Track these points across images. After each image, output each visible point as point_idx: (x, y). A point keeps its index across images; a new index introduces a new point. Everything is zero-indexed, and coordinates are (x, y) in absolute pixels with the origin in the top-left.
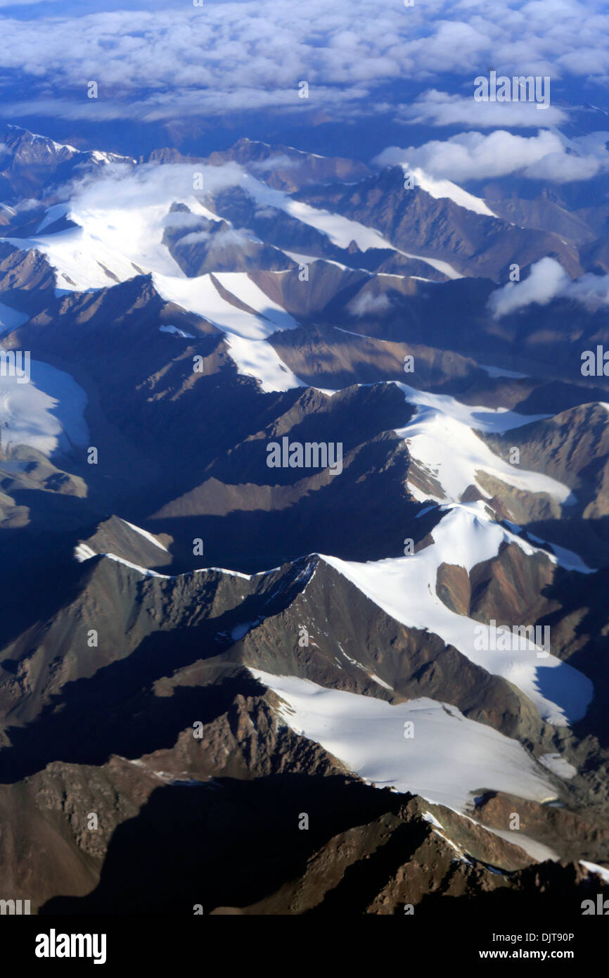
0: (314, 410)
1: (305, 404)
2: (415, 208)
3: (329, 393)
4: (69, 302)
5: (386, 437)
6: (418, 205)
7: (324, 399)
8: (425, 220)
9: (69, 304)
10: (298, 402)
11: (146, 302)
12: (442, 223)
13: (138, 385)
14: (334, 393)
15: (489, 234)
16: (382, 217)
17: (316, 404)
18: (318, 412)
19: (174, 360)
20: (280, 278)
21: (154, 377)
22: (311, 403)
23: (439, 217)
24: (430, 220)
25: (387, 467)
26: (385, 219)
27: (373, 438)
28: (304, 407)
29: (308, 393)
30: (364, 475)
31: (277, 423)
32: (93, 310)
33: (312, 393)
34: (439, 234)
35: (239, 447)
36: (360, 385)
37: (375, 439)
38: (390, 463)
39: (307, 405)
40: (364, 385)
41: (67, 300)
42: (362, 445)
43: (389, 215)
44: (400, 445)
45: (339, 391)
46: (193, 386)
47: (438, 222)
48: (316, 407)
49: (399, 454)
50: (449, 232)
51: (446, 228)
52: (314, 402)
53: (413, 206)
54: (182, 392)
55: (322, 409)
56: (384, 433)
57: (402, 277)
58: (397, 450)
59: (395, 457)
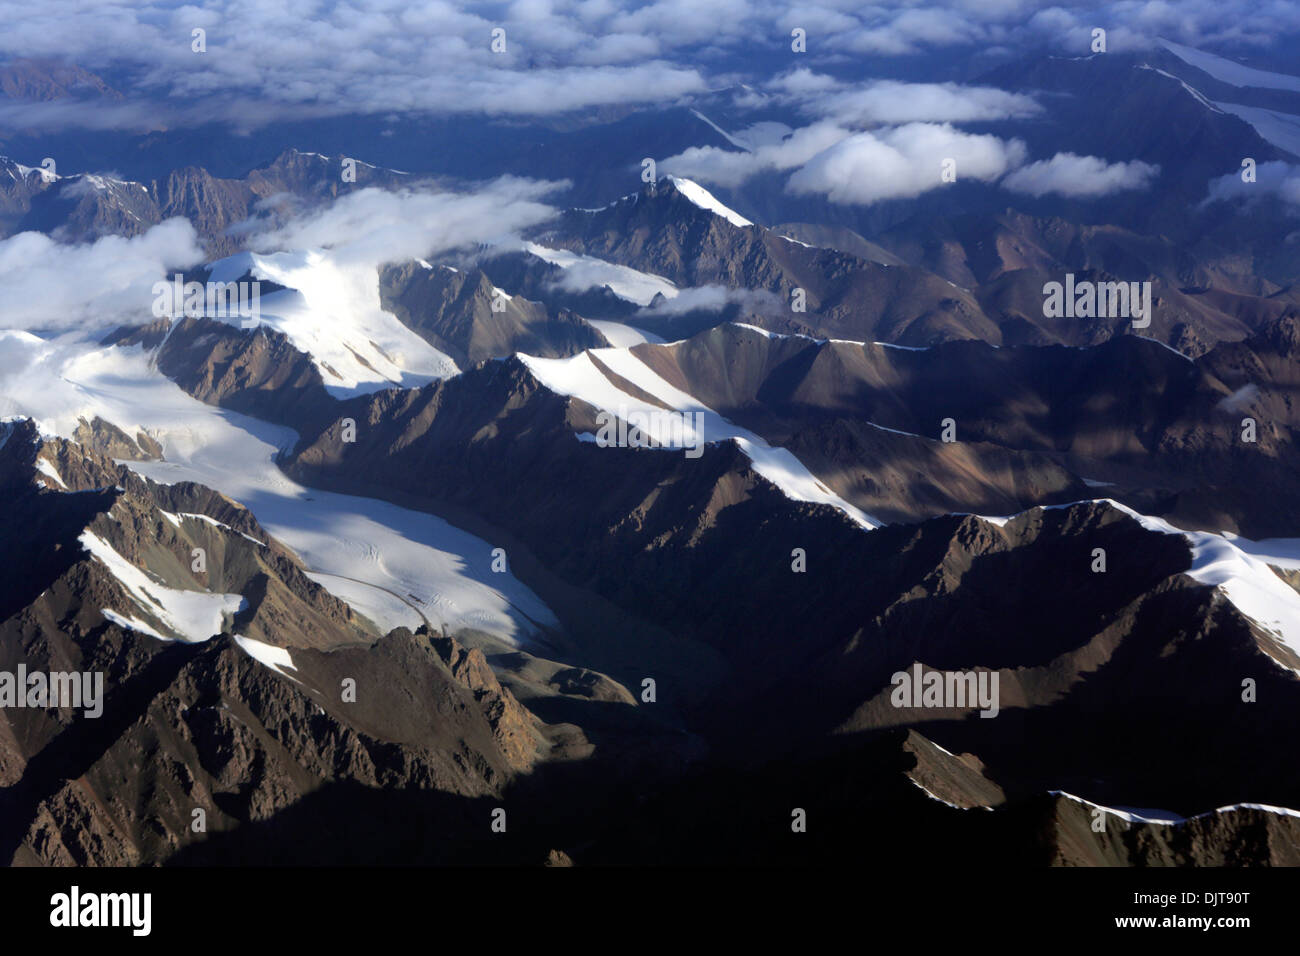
0: (983, 549)
1: (968, 541)
2: (713, 242)
3: (999, 522)
4: (380, 404)
5: (1178, 584)
6: (717, 237)
7: (995, 534)
8: (732, 259)
9: (381, 409)
10: (955, 539)
11: (526, 399)
12: (761, 262)
13: (612, 525)
14: (1006, 521)
15: (835, 275)
16: (665, 258)
17: (986, 540)
18: (990, 552)
19: (660, 484)
20: (674, 353)
21: (638, 512)
22: (978, 539)
23: (750, 253)
24: (739, 258)
25: (1207, 631)
26: (670, 259)
27: (1156, 588)
28: (967, 547)
29: (967, 522)
30: (1170, 644)
31: (940, 571)
32: (429, 414)
33: (974, 523)
34: (759, 278)
35: (891, 612)
36: (1043, 507)
37: (1160, 589)
38: (1209, 624)
39: (972, 541)
40: (1051, 507)
41: (377, 401)
42: (1140, 599)
43: (674, 255)
44: (1215, 596)
45: (1013, 518)
46: (715, 523)
47: (753, 260)
48: (987, 543)
49: (1217, 610)
50: (775, 274)
51: (768, 270)
52: (982, 537)
53: (709, 238)
54: (699, 532)
55: (996, 547)
56: (1171, 579)
57: (862, 344)
58: (1213, 603)
59: (1213, 615)
